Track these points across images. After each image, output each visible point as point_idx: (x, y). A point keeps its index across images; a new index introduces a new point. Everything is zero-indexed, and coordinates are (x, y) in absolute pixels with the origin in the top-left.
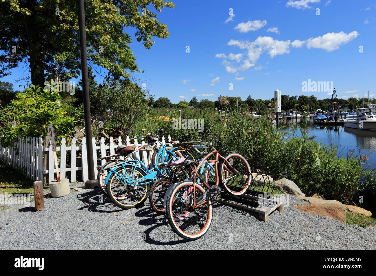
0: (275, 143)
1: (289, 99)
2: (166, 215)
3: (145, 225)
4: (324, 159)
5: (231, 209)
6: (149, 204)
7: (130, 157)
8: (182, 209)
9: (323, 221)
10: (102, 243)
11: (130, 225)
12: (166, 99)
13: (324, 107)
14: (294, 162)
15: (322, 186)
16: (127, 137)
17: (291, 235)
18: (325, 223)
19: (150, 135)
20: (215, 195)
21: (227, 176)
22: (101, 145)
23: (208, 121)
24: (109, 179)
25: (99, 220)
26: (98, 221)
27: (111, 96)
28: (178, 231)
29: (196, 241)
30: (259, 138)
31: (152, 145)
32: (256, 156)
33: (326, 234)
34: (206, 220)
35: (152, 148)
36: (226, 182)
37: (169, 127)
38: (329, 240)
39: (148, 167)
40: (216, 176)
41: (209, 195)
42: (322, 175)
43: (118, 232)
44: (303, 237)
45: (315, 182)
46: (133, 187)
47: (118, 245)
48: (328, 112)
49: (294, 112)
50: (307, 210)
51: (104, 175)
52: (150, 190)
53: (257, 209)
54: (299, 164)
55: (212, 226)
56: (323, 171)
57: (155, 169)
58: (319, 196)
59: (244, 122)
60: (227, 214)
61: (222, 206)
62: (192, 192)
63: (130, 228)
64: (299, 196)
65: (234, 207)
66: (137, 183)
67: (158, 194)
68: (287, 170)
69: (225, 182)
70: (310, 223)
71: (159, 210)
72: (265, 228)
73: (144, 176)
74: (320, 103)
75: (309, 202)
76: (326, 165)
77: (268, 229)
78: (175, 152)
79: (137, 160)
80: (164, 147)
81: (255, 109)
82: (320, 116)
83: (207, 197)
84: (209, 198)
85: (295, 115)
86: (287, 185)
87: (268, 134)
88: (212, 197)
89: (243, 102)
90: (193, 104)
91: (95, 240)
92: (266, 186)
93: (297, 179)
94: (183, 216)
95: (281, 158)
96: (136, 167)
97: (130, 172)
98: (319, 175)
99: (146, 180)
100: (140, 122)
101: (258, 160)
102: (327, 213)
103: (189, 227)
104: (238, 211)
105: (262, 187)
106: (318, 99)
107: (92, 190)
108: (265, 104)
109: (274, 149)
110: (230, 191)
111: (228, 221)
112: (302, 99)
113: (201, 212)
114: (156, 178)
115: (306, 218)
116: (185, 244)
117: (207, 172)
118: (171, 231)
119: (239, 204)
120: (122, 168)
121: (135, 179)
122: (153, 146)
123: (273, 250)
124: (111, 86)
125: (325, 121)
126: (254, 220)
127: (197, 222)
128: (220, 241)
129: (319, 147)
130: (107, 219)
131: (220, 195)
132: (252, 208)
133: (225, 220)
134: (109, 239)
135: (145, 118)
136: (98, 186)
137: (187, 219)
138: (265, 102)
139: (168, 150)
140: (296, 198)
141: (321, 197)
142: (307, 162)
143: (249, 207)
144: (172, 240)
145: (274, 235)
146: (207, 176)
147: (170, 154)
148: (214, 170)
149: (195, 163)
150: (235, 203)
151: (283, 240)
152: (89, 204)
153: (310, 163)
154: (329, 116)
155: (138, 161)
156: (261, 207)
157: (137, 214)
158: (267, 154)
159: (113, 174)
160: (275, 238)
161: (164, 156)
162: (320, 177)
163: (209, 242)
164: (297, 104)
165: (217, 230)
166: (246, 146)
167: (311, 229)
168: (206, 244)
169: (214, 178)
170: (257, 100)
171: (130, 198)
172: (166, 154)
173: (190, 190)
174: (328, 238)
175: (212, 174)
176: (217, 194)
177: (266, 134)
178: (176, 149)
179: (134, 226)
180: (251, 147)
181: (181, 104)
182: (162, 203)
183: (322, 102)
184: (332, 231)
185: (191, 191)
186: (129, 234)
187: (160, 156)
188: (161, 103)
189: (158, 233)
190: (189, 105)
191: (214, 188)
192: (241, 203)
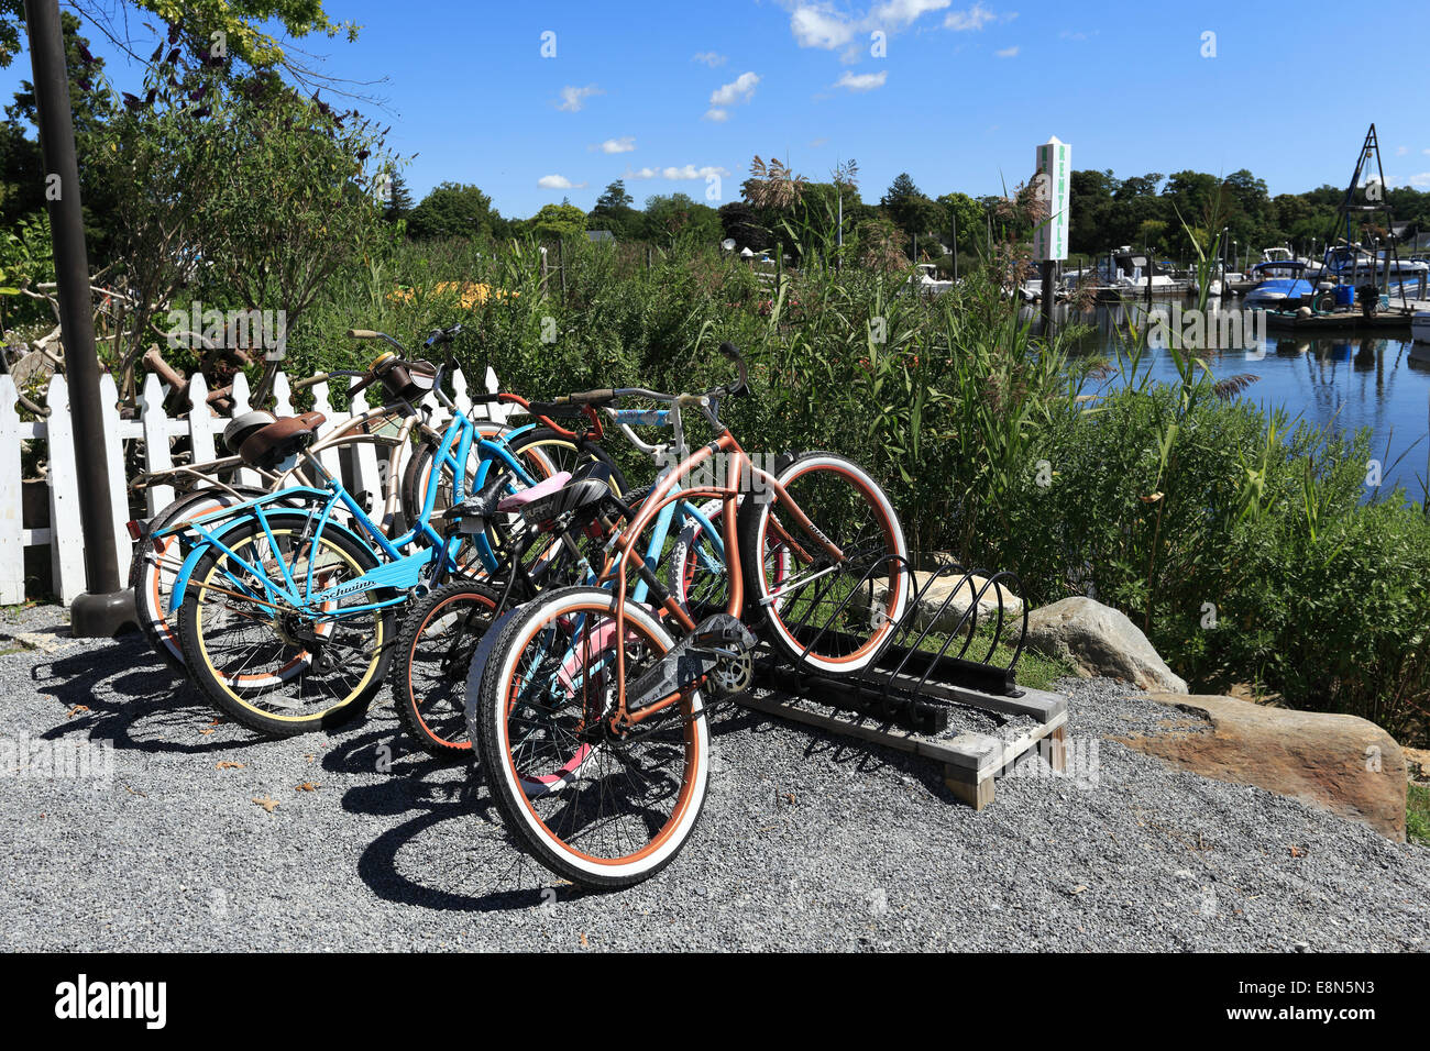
0: (1031, 414)
1: (1113, 194)
2: (476, 765)
3: (373, 812)
4: (1296, 502)
5: (805, 740)
6: (392, 715)
7: (294, 472)
8: (558, 737)
9: (1280, 820)
10: (163, 897)
11: (299, 813)
12: (473, 194)
13: (1302, 234)
14: (1132, 514)
15: (1281, 644)
16: (279, 374)
17: (1109, 881)
18: (1289, 827)
19: (395, 363)
20: (722, 667)
21: (786, 575)
22: (148, 416)
23: (688, 297)
24: (192, 583)
25: (146, 786)
26: (139, 792)
27: (190, 157)
28: (538, 840)
29: (626, 893)
30: (951, 389)
31: (404, 414)
32: (934, 485)
33: (1297, 882)
34: (676, 795)
35: (405, 431)
36: (779, 605)
37: (490, 329)
38: (1314, 917)
39: (386, 527)
40: (728, 576)
41: (692, 666)
42: (1279, 588)
43: (240, 847)
44: (1173, 895)
45: (1240, 623)
46: (312, 626)
47: (242, 907)
48: (1323, 263)
49: (1140, 262)
50: (1196, 757)
51: (164, 564)
52: (393, 644)
53: (938, 742)
54: (1160, 524)
55: (707, 823)
56: (1288, 565)
57: (422, 540)
58: (1262, 699)
59: (874, 299)
60: (782, 764)
61: (759, 728)
62: (608, 650)
63: (301, 825)
64: (1155, 690)
65: (818, 730)
66: (332, 608)
67: (438, 665)
68: (1095, 559)
69: (772, 605)
70: (1208, 826)
71: (443, 742)
72: (974, 840)
73: (365, 569)
74: (1283, 212)
75: (1207, 717)
76: (1302, 530)
77: (991, 846)
78: (519, 452)
79: (327, 488)
80: (462, 425)
81: (929, 246)
82: (1278, 286)
83: (681, 674)
84: (691, 680)
85: (1143, 281)
86: (1092, 629)
87: (997, 365)
88: (708, 673)
89: (868, 212)
90: (611, 221)
91: (124, 880)
92: (982, 635)
93: (1143, 603)
94: (562, 774)
95: (1063, 496)
96: (327, 525)
97: (297, 549)
98: (1264, 587)
99: (376, 590)
100: (342, 307)
101: (940, 508)
102: (1304, 781)
103: (591, 826)
104: (838, 753)
105: (963, 639)
106: (1272, 194)
107: (106, 644)
108: (984, 219)
109: (1030, 444)
110: (799, 651)
111: (790, 803)
112: (1184, 191)
113: (651, 754)
114: (426, 583)
115: (1192, 799)
116: (571, 908)
117: (685, 551)
118: (504, 844)
119: (843, 718)
120: (254, 527)
121: (321, 588)
122: (410, 421)
123: (1013, 948)
124: (184, 106)
125: (1308, 310)
126: (918, 800)
127: (633, 803)
128: (748, 896)
129: (1272, 436)
130: (183, 785)
131: (747, 666)
132: (911, 738)
133: (772, 797)
134: (197, 879)
135: (366, 291)
136: (138, 622)
137: (584, 786)
138: (982, 211)
139: (483, 440)
140: (1138, 695)
141: (1273, 700)
142: (1204, 518)
143: (896, 732)
144: (508, 886)
145: (1024, 878)
146: (680, 571)
147: (498, 461)
148: (721, 543)
149: (624, 504)
150: (826, 712)
151: (1065, 903)
152: (90, 713)
153: (1216, 524)
154: (1331, 285)
155: (336, 491)
156: (955, 735)
157: (333, 762)
158: (990, 472)
159: (212, 555)
160: (1028, 891)
161: (467, 473)
162: (1269, 594)
163: (694, 899)
164: (1158, 219)
165: (733, 841)
166: (880, 429)
167: (1217, 856)
168: (677, 909)
169: (720, 585)
170: (941, 199)
171: (297, 684)
172: (473, 464)
173: (598, 639)
174: (1304, 904)
175: (706, 565)
176: (734, 663)
177: (987, 363)
178: (527, 438)
179: (319, 818)
180: (909, 437)
181: (549, 222)
182: (458, 706)
183: (1296, 210)
184: (1329, 870)
185: (604, 645)
186: (297, 856)
187: (446, 474)
188: (445, 216)
189: (439, 851)
190: (590, 228)
191: (718, 628)
192: (855, 714)
